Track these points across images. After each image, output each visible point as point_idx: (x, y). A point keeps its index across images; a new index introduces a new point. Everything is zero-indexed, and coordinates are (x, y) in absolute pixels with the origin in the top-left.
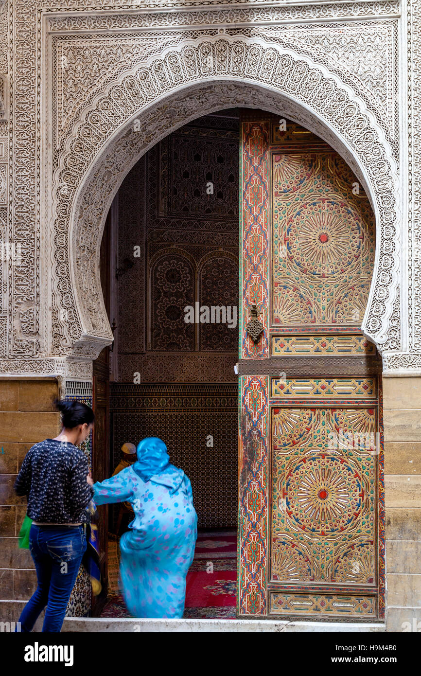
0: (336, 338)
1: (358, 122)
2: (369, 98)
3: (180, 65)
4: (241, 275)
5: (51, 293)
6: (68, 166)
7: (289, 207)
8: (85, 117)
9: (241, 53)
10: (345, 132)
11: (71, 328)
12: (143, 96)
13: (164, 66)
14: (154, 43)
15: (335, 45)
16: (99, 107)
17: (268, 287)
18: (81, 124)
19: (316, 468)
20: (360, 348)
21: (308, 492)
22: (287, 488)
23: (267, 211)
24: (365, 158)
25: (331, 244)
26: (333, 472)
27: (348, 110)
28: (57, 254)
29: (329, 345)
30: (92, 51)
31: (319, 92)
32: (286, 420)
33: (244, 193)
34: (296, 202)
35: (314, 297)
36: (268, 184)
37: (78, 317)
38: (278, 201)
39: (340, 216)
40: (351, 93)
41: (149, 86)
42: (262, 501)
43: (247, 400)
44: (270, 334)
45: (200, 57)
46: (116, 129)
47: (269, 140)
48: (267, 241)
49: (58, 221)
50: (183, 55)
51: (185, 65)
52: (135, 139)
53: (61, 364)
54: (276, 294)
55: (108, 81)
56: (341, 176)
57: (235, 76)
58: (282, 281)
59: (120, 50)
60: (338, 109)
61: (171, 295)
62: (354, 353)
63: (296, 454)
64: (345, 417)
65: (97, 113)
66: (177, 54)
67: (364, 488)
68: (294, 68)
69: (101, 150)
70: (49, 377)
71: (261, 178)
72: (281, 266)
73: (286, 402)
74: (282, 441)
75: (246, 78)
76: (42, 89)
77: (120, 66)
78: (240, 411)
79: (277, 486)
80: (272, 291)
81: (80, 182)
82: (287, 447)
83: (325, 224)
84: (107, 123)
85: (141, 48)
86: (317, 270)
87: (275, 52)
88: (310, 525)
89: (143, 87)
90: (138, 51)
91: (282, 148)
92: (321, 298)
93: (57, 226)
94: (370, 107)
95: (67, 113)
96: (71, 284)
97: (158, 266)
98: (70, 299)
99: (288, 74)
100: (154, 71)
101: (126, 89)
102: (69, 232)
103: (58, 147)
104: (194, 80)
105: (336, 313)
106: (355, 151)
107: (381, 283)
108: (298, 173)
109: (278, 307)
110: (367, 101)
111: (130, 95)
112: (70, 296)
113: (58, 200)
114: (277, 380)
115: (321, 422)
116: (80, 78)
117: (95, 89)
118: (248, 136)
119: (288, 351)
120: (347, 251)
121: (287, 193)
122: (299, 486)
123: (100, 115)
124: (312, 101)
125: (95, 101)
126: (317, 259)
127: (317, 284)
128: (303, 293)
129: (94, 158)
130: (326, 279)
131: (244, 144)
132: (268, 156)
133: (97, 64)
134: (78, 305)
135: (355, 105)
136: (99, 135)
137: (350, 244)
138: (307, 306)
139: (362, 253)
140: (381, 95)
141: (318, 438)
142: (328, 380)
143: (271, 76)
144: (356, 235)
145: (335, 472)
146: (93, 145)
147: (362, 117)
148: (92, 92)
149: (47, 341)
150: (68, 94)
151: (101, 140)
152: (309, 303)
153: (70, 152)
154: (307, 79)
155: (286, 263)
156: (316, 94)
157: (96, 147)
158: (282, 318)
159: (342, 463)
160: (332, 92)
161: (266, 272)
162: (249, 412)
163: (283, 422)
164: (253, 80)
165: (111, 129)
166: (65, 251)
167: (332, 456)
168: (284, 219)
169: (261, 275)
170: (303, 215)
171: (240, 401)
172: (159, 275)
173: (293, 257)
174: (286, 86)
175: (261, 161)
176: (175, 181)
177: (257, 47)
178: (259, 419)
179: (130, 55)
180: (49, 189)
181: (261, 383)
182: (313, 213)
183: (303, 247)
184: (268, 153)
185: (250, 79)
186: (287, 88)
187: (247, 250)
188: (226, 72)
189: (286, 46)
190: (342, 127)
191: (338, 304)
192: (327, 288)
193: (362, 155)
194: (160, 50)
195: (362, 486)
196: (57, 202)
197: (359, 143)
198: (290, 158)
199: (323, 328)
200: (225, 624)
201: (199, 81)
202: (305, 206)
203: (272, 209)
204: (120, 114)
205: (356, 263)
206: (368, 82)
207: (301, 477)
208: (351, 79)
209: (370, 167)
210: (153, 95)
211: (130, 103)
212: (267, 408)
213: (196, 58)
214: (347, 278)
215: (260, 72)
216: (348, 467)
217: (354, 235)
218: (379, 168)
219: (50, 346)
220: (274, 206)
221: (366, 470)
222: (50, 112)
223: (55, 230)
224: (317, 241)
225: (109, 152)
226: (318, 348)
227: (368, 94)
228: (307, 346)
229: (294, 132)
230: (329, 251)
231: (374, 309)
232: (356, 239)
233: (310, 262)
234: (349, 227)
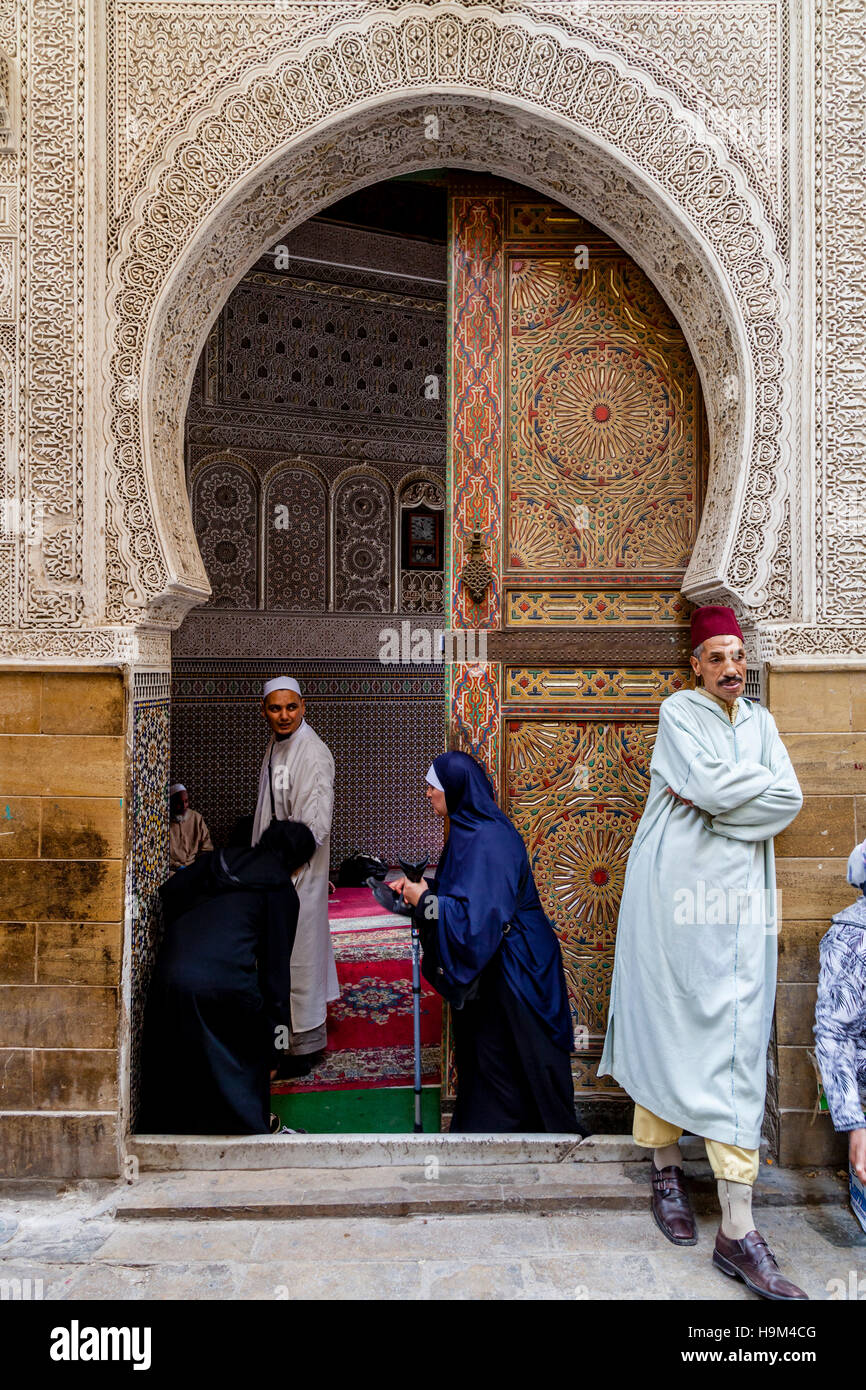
0: (623, 595)
1: (713, 185)
2: (734, 140)
3: (365, 60)
4: (450, 476)
5: (104, 500)
6: (138, 250)
7: (539, 355)
8: (174, 154)
9: (486, 42)
10: (687, 201)
11: (145, 569)
12: (291, 117)
13: (334, 60)
14: (313, 14)
15: (667, 35)
16: (203, 135)
17: (501, 500)
18: (166, 168)
19: (587, 828)
20: (667, 613)
21: (572, 872)
23: (499, 360)
24: (725, 254)
25: (616, 423)
26: (618, 836)
27: (694, 161)
28: (117, 424)
29: (612, 607)
30: (188, 24)
31: (639, 124)
32: (531, 743)
33: (456, 327)
34: (551, 347)
36: (500, 313)
37: (159, 548)
38: (518, 345)
39: (632, 373)
40: (699, 127)
41: (304, 99)
43: (461, 707)
44: (504, 587)
45: (404, 46)
46: (236, 181)
47: (502, 232)
48: (499, 417)
49: (119, 358)
50: (370, 40)
51: (374, 61)
52: (263, 211)
53: (128, 640)
54: (515, 514)
55: (219, 85)
56: (633, 301)
57: (474, 86)
58: (525, 491)
59: (244, 25)
60: (675, 158)
61: (223, 525)
62: (657, 623)
63: (551, 803)
64: (641, 738)
65: (199, 147)
66: (358, 39)
68: (590, 75)
69: (206, 221)
70: (106, 667)
71: (488, 300)
72: (524, 463)
73: (533, 711)
74: (524, 781)
75: (495, 91)
76: (88, 90)
77: (244, 57)
78: (447, 727)
80: (508, 510)
81: (164, 282)
82: (534, 791)
83: (605, 388)
84: (219, 167)
85: (286, 23)
86: (590, 471)
87: (552, 44)
88: (576, 933)
89: (291, 100)
90: (280, 30)
91: (528, 247)
92: (596, 522)
93: (116, 368)
94: (735, 156)
95: (137, 146)
96: (145, 483)
97: (203, 480)
98: (144, 513)
99: (577, 86)
100: (312, 70)
101: (257, 103)
102: (140, 380)
103: (118, 212)
104: (392, 90)
105: (625, 549)
106: (707, 239)
107: (756, 493)
108: (554, 294)
109: (517, 538)
110: (729, 143)
111: (265, 115)
112: (142, 505)
113: (119, 317)
114: (516, 670)
115: (597, 746)
116: (162, 77)
117: (193, 99)
118: (466, 220)
119: (535, 617)
120: (645, 438)
121: (536, 330)
122: (556, 863)
123: (204, 151)
124: (624, 139)
125: (194, 123)
126: (590, 451)
127: (590, 497)
128: (563, 513)
129: (192, 235)
130: (606, 488)
131: (457, 237)
132: (502, 262)
133: (198, 51)
134: (159, 524)
135: (707, 152)
136: (201, 192)
137: (650, 426)
138: (569, 537)
139: (671, 442)
140: (755, 133)
141: (591, 774)
142: (608, 670)
143: (544, 89)
144: (660, 410)
145: (622, 837)
146: (190, 211)
147: (720, 174)
148: (187, 106)
149: (96, 594)
150: (138, 108)
151: (207, 202)
152: (574, 530)
153: (142, 223)
154: (614, 97)
155: (533, 458)
156: (631, 127)
157: (195, 214)
158: (524, 557)
160: (663, 125)
161: (496, 472)
162: (464, 729)
163: (526, 747)
164: (509, 94)
165: (226, 180)
166: (132, 417)
167: (616, 808)
168: (529, 376)
169: (486, 479)
170: (564, 370)
171: (449, 707)
172: (205, 495)
173: (545, 447)
174: (575, 110)
175: (487, 270)
176: (229, 352)
177: (516, 32)
178: (483, 740)
179: (264, 36)
180: (101, 294)
181: (485, 675)
182: (583, 368)
183: (562, 430)
184: (500, 255)
185: (503, 93)
186: (576, 114)
187: (461, 432)
188: (456, 77)
189: (572, 31)
190: (683, 192)
191: (628, 534)
192: (607, 505)
193: (721, 247)
194: (325, 29)
196: (116, 320)
197: (714, 224)
198: (540, 267)
199: (602, 576)
200: (457, 1145)
201: (402, 92)
202: (567, 354)
203: (507, 358)
204: (244, 151)
205: (660, 459)
206: (731, 107)
207: (560, 845)
208: (699, 101)
209: (735, 270)
210: (312, 117)
211: (266, 130)
212: (498, 720)
213: (397, 48)
214: (645, 487)
215: (523, 81)
217: (656, 409)
218: (752, 274)
219: (103, 603)
220: (511, 353)
222: (103, 141)
223: (112, 377)
224: (590, 418)
225: (218, 230)
226: (590, 613)
227: (731, 132)
228: (571, 608)
229: (548, 219)
230: (611, 437)
231: (743, 540)
232: (660, 417)
233: (577, 456)
234: (648, 395)
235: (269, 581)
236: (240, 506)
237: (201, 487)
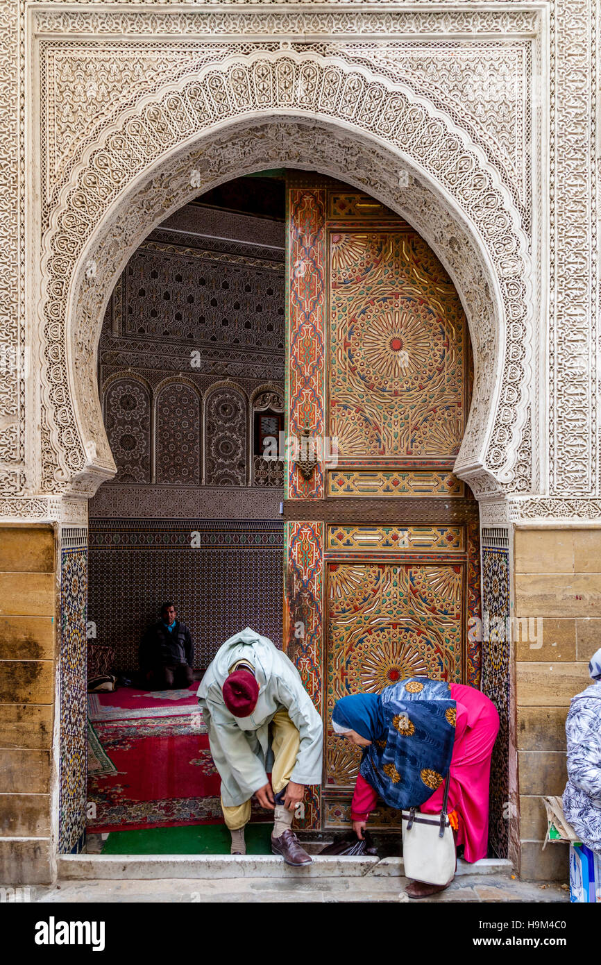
0: (411, 474)
1: (476, 181)
2: (491, 148)
3: (226, 91)
4: (288, 389)
5: (40, 406)
6: (64, 227)
7: (351, 303)
8: (89, 158)
9: (313, 78)
10: (457, 192)
11: (69, 455)
12: (173, 131)
13: (203, 91)
14: (188, 58)
15: (443, 73)
16: (109, 145)
17: (324, 407)
18: (83, 168)
19: (385, 640)
20: (443, 487)
21: (374, 671)
22: (347, 666)
23: (323, 306)
24: (485, 230)
25: (407, 351)
26: (407, 646)
27: (463, 163)
28: (49, 351)
29: (403, 483)
30: (99, 65)
31: (423, 137)
32: (346, 579)
33: (292, 283)
34: (360, 297)
35: (383, 420)
36: (323, 272)
37: (79, 440)
38: (337, 295)
39: (419, 316)
40: (466, 139)
41: (182, 119)
42: (315, 684)
43: (295, 554)
45: (254, 81)
46: (134, 178)
47: (325, 214)
48: (323, 347)
49: (50, 304)
50: (229, 76)
51: (232, 91)
52: (153, 199)
53: (57, 505)
54: (333, 416)
55: (121, 109)
56: (419, 263)
57: (305, 110)
58: (341, 400)
59: (138, 66)
60: (449, 161)
61: (126, 423)
62: (436, 495)
63: (359, 622)
64: (423, 576)
65: (107, 153)
66: (221, 76)
67: (448, 667)
68: (388, 101)
69: (113, 206)
70: (42, 524)
71: (315, 263)
72: (340, 380)
73: (347, 557)
74: (340, 607)
75: (320, 113)
76: (27, 113)
77: (139, 89)
78: (286, 568)
79: (333, 665)
80: (329, 413)
81: (82, 250)
82: (347, 614)
83: (399, 326)
84: (121, 168)
85: (169, 64)
86: (388, 385)
87: (360, 79)
89: (173, 120)
90: (165, 69)
91: (343, 225)
92: (392, 422)
93: (48, 312)
94: (492, 160)
95: (63, 153)
96: (69, 393)
97: (111, 391)
98: (68, 414)
99: (379, 109)
100: (188, 98)
101: (148, 122)
102: (65, 320)
103: (49, 200)
104: (245, 112)
105: (413, 441)
106: (472, 220)
107: (506, 402)
108: (362, 258)
109: (335, 433)
110: (488, 151)
111: (154, 130)
112: (67, 409)
113: (50, 275)
114: (335, 527)
115: (392, 582)
116: (80, 103)
117: (103, 119)
118: (299, 206)
119: (348, 490)
120: (427, 362)
121: (349, 285)
122: (363, 665)
123: (110, 156)
124: (412, 148)
125: (103, 136)
126: (388, 371)
127: (388, 404)
128: (368, 416)
129: (102, 217)
130: (400, 398)
131: (293, 217)
132: (325, 235)
133: (105, 84)
134: (79, 423)
135: (472, 157)
136: (109, 185)
137: (431, 353)
138: (373, 432)
139: (446, 365)
140: (507, 143)
141: (388, 602)
142: (401, 528)
143: (355, 111)
144: (438, 342)
145: (410, 647)
146: (101, 199)
147: (482, 173)
148: (98, 124)
149: (34, 472)
150: (63, 125)
151: (113, 192)
152: (377, 428)
153: (67, 208)
154: (405, 117)
155: (347, 376)
156: (418, 139)
157: (104, 202)
158: (340, 447)
159: (419, 635)
160: (440, 138)
161: (320, 386)
162: (297, 569)
163: (341, 582)
164: (329, 115)
165: (127, 177)
166: (60, 346)
167: (406, 626)
168: (344, 318)
169: (314, 391)
170: (369, 313)
171: (287, 554)
172: (113, 401)
173: (355, 368)
174: (377, 126)
175: (314, 241)
176: (130, 299)
177: (334, 70)
178: (311, 577)
179: (153, 74)
180: (37, 258)
181: (313, 531)
182: (383, 312)
183: (368, 356)
184: (323, 230)
185: (325, 114)
186: (378, 130)
187: (295, 358)
188: (291, 103)
189: (375, 69)
190: (455, 186)
191: (415, 431)
192: (400, 410)
193: (482, 225)
194: (197, 68)
195: (444, 664)
196: (48, 278)
197: (477, 209)
198: (352, 239)
199: (396, 461)
201: (252, 114)
202: (372, 302)
203: (328, 304)
204: (139, 156)
205: (438, 377)
206: (489, 125)
207: (366, 652)
208: (466, 120)
209: (492, 242)
210: (188, 132)
211: (155, 141)
212: (321, 563)
213: (249, 82)
214: (427, 398)
215: (340, 106)
216: (426, 639)
217: (436, 341)
218: (504, 245)
219: (39, 479)
220: (331, 301)
221: (450, 644)
222: (38, 149)
223: (45, 317)
224: (388, 348)
225: (121, 212)
226: (388, 487)
227: (490, 143)
228: (375, 483)
229: (358, 205)
231: (497, 436)
232: (438, 347)
233: (378, 375)
234: (430, 331)
235: (159, 463)
236: (138, 409)
237: (110, 396)
